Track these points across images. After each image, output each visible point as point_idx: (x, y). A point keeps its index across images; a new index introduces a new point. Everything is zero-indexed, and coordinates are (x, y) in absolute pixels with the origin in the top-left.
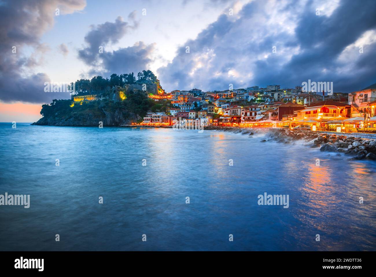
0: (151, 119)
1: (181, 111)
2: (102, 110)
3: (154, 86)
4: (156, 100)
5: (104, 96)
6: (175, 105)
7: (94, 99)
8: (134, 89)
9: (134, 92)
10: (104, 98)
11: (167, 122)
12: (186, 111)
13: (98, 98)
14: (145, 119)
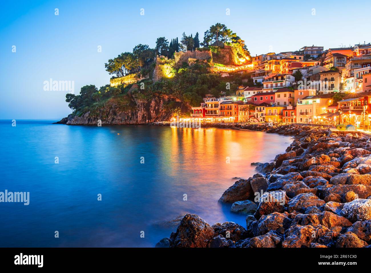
0: (204, 109)
1: (264, 91)
2: (133, 98)
3: (227, 50)
4: (224, 75)
5: (144, 75)
6: (256, 81)
7: (132, 81)
8: (189, 59)
9: (190, 64)
10: (144, 78)
11: (231, 115)
12: (274, 91)
13: (137, 79)
14: (195, 110)
